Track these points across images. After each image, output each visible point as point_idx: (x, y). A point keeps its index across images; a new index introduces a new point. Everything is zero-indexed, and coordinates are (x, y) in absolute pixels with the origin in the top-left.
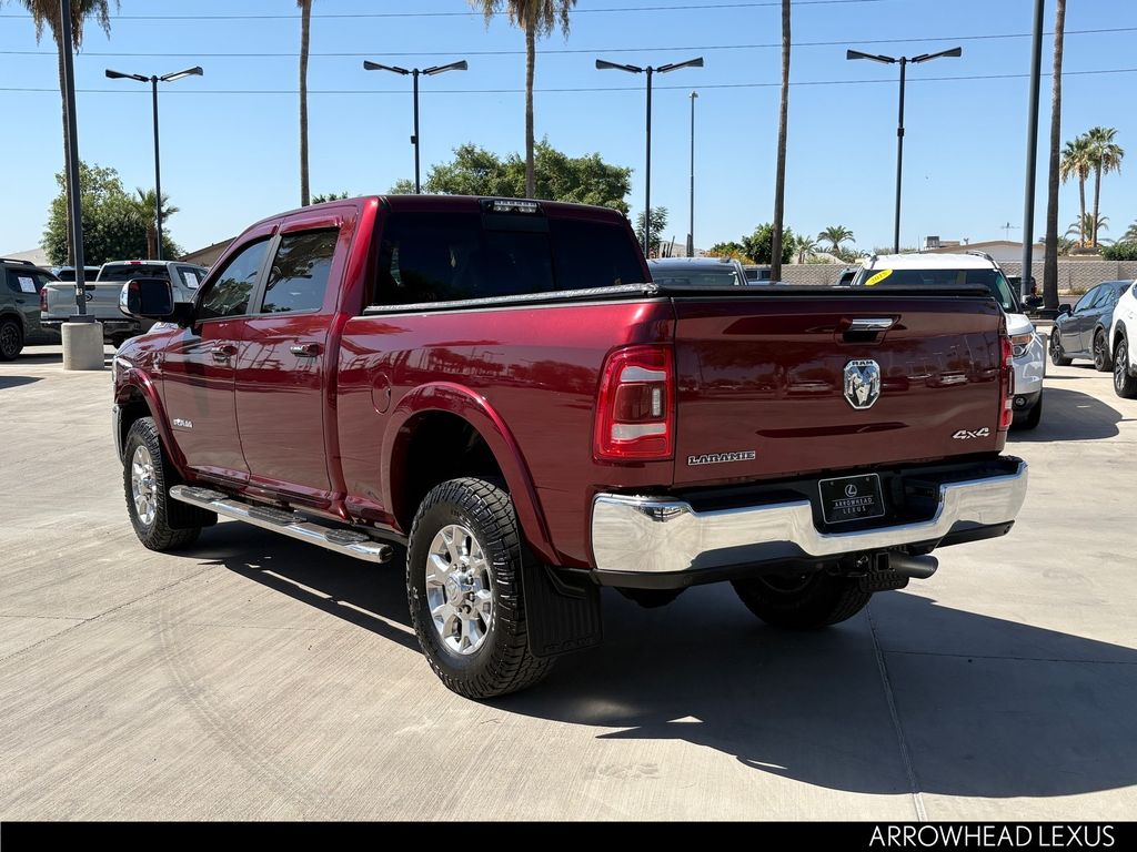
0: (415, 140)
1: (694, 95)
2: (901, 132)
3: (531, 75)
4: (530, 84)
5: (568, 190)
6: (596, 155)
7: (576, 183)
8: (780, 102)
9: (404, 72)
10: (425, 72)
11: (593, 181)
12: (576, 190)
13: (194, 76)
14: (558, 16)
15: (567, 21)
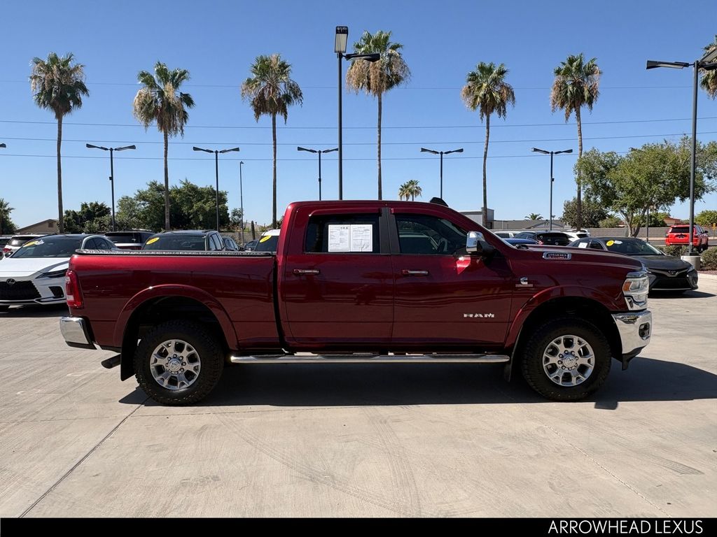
0: (111, 178)
1: (242, 163)
2: (320, 180)
3: (166, 152)
4: (166, 156)
5: (199, 201)
6: (211, 186)
7: (202, 198)
8: (273, 167)
9: (106, 149)
11: (210, 197)
12: (203, 201)
14: (179, 129)
15: (182, 130)
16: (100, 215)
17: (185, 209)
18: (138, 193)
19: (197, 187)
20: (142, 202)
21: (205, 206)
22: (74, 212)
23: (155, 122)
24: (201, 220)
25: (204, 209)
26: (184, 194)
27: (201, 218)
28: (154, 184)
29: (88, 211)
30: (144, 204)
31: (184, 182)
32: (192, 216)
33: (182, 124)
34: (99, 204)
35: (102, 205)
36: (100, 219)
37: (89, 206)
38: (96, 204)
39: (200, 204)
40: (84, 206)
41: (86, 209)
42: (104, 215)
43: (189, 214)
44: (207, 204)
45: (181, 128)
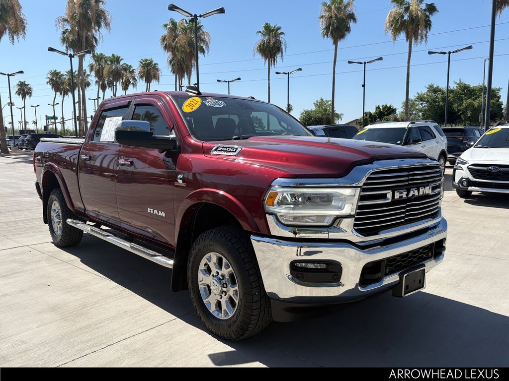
0: (363, 86)
7: (473, 95)
10: (368, 63)
12: (473, 98)
13: (299, 71)
14: (424, 37)
15: (426, 38)
16: (388, 115)
17: (455, 106)
18: (417, 95)
19: (469, 86)
20: (421, 102)
21: (474, 102)
22: (370, 113)
23: (403, 35)
24: (469, 115)
25: (473, 105)
26: (457, 93)
27: (469, 114)
28: (431, 86)
29: (380, 112)
30: (422, 104)
31: (458, 82)
32: (461, 112)
33: (427, 32)
34: (388, 106)
35: (390, 106)
36: (387, 117)
37: (381, 108)
38: (386, 106)
39: (469, 101)
40: (378, 108)
41: (378, 110)
42: (390, 114)
43: (459, 110)
44: (477, 101)
45: (426, 35)
